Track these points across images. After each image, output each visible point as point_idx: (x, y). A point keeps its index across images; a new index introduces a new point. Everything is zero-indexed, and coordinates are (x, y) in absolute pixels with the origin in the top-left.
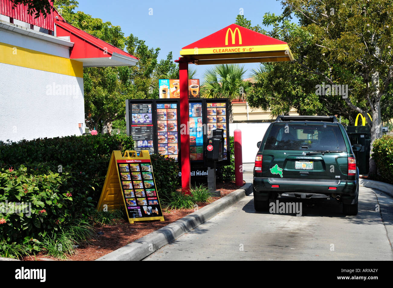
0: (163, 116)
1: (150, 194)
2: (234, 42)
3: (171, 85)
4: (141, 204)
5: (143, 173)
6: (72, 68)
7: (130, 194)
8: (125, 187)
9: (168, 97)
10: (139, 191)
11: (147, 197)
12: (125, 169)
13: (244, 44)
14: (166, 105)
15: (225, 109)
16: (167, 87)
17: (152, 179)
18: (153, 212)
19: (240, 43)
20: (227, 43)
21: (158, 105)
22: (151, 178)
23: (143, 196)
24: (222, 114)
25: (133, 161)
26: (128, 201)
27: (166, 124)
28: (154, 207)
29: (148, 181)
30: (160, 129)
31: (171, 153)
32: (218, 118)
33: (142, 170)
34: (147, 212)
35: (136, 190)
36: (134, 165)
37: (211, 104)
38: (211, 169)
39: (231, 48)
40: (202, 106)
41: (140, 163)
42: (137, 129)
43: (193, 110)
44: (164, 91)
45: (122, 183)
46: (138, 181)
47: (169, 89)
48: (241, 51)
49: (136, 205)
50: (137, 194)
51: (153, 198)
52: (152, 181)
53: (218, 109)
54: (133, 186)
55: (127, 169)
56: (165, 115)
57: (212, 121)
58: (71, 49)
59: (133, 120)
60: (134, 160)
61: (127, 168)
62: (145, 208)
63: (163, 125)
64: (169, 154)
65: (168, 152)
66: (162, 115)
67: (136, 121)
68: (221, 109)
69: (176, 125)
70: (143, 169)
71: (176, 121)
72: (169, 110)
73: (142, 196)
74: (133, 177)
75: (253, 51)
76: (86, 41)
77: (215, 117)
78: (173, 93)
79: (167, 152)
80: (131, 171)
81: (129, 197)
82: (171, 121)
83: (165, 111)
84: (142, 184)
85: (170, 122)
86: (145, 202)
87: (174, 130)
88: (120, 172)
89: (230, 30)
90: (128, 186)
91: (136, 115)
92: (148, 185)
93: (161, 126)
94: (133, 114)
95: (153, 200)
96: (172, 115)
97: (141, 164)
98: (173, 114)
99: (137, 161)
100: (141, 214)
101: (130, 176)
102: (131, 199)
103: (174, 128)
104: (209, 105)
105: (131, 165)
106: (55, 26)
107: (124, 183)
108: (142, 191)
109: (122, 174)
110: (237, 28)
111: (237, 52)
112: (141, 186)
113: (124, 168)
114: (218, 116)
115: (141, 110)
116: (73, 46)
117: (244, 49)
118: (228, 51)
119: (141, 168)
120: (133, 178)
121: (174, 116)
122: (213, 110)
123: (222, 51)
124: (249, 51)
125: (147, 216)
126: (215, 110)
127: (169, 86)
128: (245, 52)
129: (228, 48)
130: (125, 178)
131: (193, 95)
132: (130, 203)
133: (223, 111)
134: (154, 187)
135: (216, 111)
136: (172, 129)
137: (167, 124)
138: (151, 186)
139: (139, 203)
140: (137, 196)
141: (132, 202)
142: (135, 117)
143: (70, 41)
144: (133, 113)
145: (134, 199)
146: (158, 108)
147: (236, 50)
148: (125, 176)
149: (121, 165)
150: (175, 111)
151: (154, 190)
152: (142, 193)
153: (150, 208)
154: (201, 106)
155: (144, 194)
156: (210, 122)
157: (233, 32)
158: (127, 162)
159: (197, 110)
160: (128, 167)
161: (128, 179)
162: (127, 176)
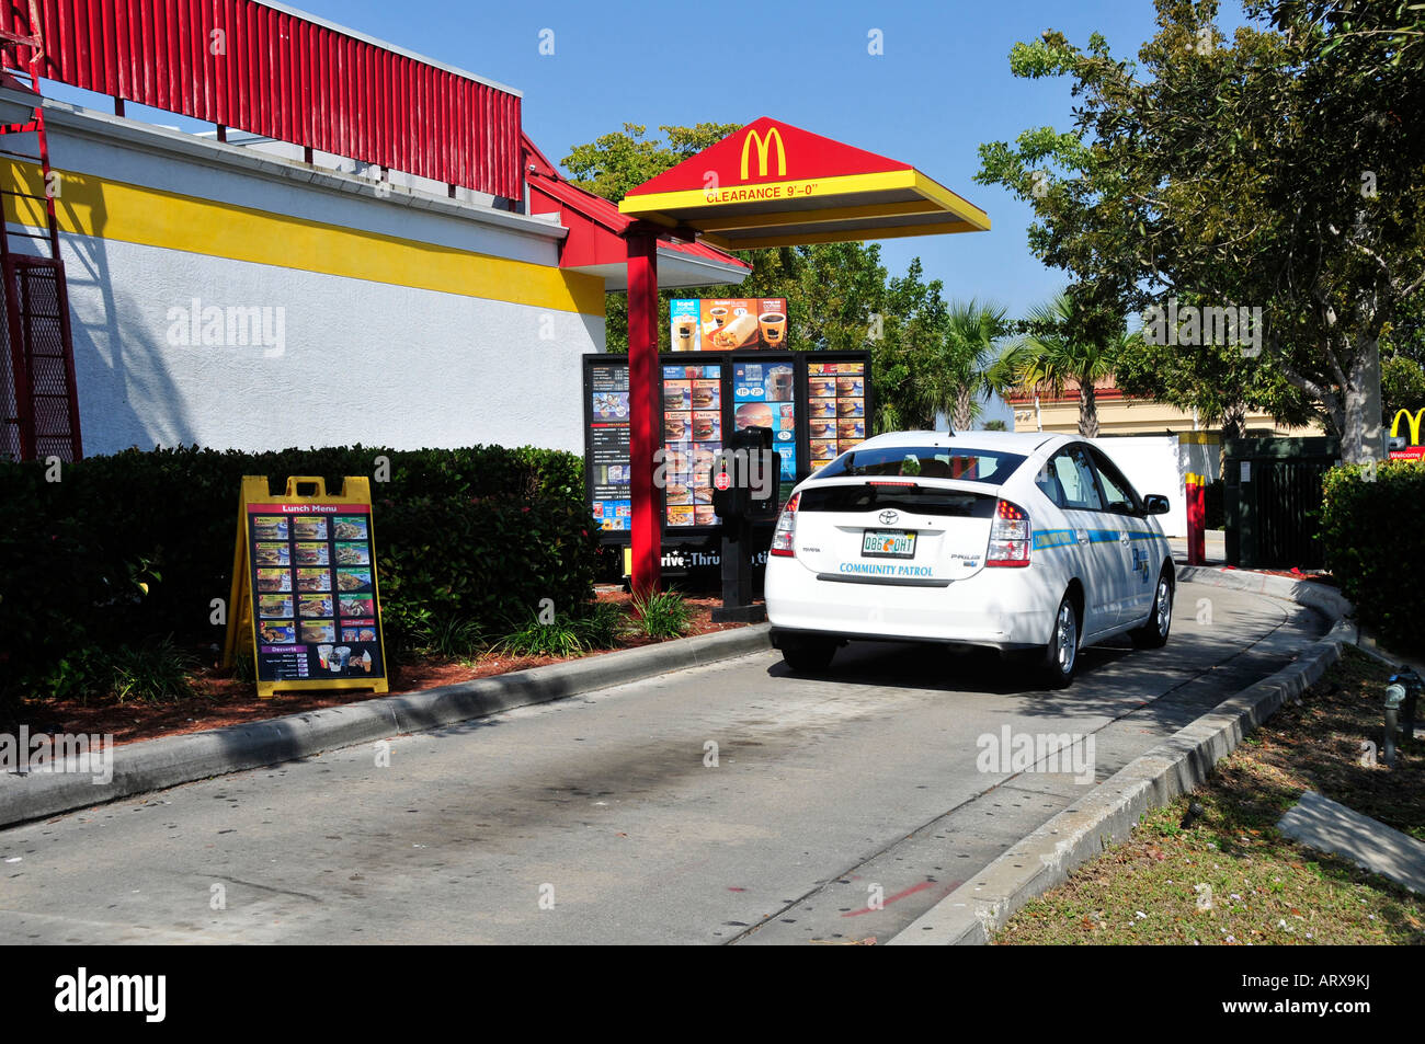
0: (681, 398)
1: (351, 608)
2: (763, 171)
3: (705, 315)
4: (313, 637)
5: (338, 545)
6: (567, 292)
7: (280, 607)
8: (265, 587)
9: (697, 347)
10: (313, 598)
11: (339, 618)
12: (276, 531)
13: (792, 175)
14: (689, 368)
15: (860, 381)
16: (694, 320)
17: (368, 563)
18: (352, 664)
19: (782, 171)
20: (744, 175)
21: (665, 369)
22: (365, 559)
23: (326, 615)
24: (853, 394)
25: (306, 509)
26: (267, 629)
27: (688, 420)
28: (357, 649)
29: (353, 570)
30: (671, 434)
31: (702, 499)
32: (840, 406)
33: (336, 537)
34: (332, 664)
35: (303, 597)
36: (309, 521)
37: (821, 367)
38: (731, 541)
39: (755, 187)
40: (795, 371)
41: (329, 517)
42: (606, 434)
43: (767, 381)
44: (684, 331)
45: (255, 574)
46: (313, 570)
47: (698, 326)
48: (784, 195)
49: (293, 641)
50: (306, 608)
51: (362, 622)
52: (368, 570)
53: (841, 380)
54: (295, 582)
55: (280, 533)
56: (686, 396)
57: (823, 413)
58: (561, 243)
59: (596, 410)
60: (310, 506)
61: (280, 529)
62: (324, 653)
63: (681, 423)
64: (697, 502)
65: (694, 498)
66: (678, 396)
67: (605, 413)
68: (850, 379)
69: (718, 422)
70: (341, 533)
71: (718, 412)
72: (699, 384)
73: (320, 614)
74: (299, 556)
75: (815, 192)
76: (596, 223)
77: (832, 403)
78: (710, 337)
79: (691, 496)
80: (294, 537)
81: (272, 616)
82: (702, 413)
83: (686, 385)
84: (328, 577)
85: (700, 415)
86: (330, 633)
87: (712, 438)
88: (254, 541)
89: (753, 136)
90: (278, 582)
91: (605, 397)
92: (348, 583)
93: (675, 426)
94: (594, 395)
95: (359, 628)
96: (706, 397)
97: (335, 518)
98: (709, 393)
99: (323, 509)
100: (306, 670)
101: (287, 552)
102: (284, 624)
103: (712, 432)
104: (814, 368)
105: (298, 520)
106: (527, 190)
107: (262, 573)
108: (325, 599)
109: (260, 546)
110: (773, 130)
111: (773, 198)
112: (325, 583)
113: (272, 528)
114: (840, 400)
115: (617, 382)
116: (567, 236)
117: (791, 190)
118: (747, 195)
119: (331, 529)
120: (297, 561)
121: (711, 399)
122: (827, 384)
123: (729, 198)
124: (804, 195)
125: (329, 675)
126: (832, 382)
127: (700, 317)
128: (794, 196)
129: (747, 188)
130: (271, 558)
131: (767, 340)
132: (274, 634)
133: (855, 385)
134: (370, 589)
135: (834, 386)
136: (706, 434)
137: (693, 421)
138: (362, 584)
139: (305, 637)
140: (302, 613)
141: (280, 632)
142: (601, 402)
143: (559, 225)
144: (597, 392)
145: (288, 622)
146: (665, 376)
147: (769, 193)
148: (271, 554)
149: (260, 521)
150: (716, 386)
151: (369, 596)
152: (324, 605)
153: (344, 651)
154: (790, 372)
155: (329, 607)
156: (817, 415)
157: (763, 142)
158: (284, 510)
159: (779, 382)
160: (286, 527)
161: (281, 563)
162: (276, 552)
